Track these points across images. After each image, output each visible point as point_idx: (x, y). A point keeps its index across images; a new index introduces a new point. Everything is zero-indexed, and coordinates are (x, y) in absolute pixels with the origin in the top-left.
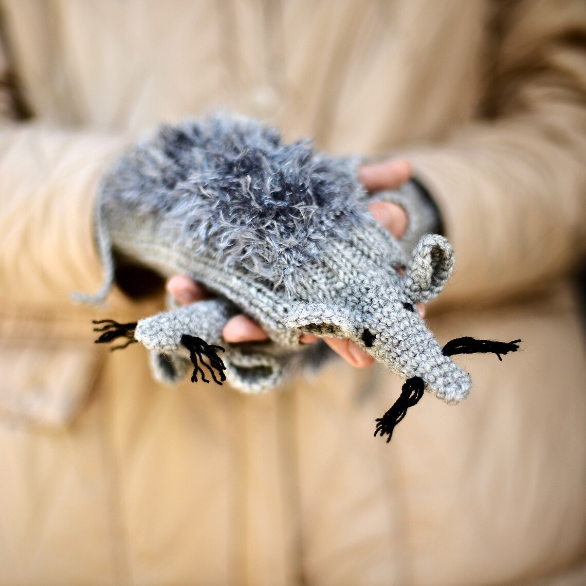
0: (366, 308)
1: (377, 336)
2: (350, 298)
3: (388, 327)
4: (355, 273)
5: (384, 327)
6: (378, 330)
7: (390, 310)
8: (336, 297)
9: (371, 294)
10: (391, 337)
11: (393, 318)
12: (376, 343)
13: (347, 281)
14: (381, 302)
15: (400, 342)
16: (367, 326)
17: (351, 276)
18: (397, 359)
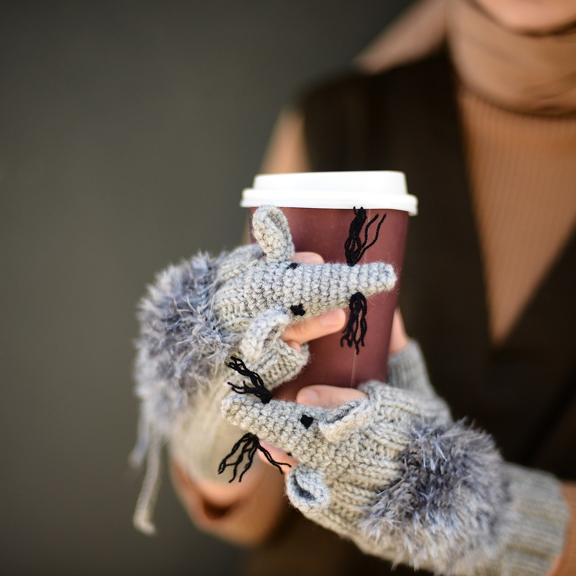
0: (275, 297)
1: (302, 302)
2: (258, 304)
3: (302, 289)
4: (241, 290)
5: (300, 292)
6: (298, 298)
7: (289, 280)
8: (250, 314)
9: (267, 288)
10: (310, 291)
11: (297, 281)
12: (306, 307)
13: (242, 299)
14: (279, 283)
15: (319, 288)
16: (289, 305)
17: (241, 294)
18: (330, 299)
